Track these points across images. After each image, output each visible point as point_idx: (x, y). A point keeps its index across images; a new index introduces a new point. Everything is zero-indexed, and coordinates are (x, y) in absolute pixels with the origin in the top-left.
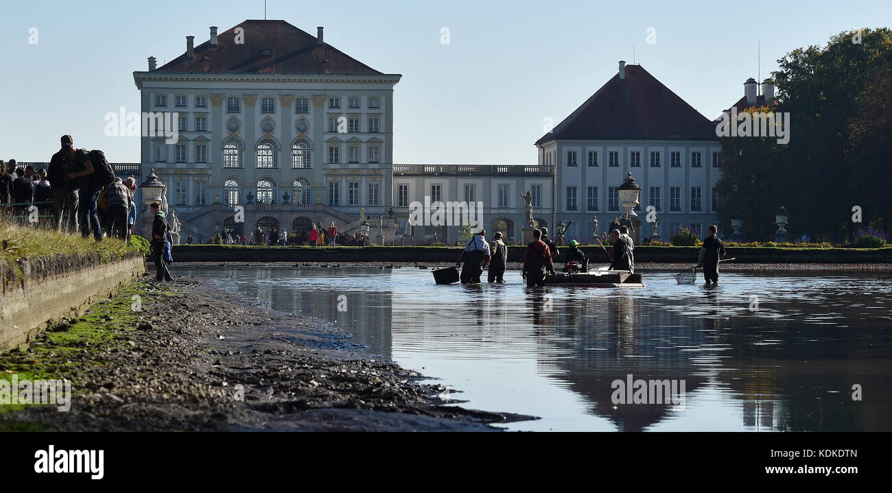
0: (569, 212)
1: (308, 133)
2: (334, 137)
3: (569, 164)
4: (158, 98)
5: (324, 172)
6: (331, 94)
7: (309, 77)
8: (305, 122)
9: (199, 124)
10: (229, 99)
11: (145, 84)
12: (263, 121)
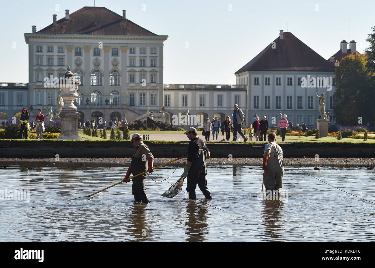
0: (255, 109)
1: (118, 67)
2: (132, 69)
3: (255, 84)
4: (38, 47)
5: (127, 88)
6: (131, 46)
7: (118, 37)
8: (117, 61)
9: (60, 61)
10: (76, 48)
11: (31, 40)
12: (94, 60)
